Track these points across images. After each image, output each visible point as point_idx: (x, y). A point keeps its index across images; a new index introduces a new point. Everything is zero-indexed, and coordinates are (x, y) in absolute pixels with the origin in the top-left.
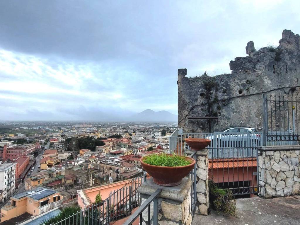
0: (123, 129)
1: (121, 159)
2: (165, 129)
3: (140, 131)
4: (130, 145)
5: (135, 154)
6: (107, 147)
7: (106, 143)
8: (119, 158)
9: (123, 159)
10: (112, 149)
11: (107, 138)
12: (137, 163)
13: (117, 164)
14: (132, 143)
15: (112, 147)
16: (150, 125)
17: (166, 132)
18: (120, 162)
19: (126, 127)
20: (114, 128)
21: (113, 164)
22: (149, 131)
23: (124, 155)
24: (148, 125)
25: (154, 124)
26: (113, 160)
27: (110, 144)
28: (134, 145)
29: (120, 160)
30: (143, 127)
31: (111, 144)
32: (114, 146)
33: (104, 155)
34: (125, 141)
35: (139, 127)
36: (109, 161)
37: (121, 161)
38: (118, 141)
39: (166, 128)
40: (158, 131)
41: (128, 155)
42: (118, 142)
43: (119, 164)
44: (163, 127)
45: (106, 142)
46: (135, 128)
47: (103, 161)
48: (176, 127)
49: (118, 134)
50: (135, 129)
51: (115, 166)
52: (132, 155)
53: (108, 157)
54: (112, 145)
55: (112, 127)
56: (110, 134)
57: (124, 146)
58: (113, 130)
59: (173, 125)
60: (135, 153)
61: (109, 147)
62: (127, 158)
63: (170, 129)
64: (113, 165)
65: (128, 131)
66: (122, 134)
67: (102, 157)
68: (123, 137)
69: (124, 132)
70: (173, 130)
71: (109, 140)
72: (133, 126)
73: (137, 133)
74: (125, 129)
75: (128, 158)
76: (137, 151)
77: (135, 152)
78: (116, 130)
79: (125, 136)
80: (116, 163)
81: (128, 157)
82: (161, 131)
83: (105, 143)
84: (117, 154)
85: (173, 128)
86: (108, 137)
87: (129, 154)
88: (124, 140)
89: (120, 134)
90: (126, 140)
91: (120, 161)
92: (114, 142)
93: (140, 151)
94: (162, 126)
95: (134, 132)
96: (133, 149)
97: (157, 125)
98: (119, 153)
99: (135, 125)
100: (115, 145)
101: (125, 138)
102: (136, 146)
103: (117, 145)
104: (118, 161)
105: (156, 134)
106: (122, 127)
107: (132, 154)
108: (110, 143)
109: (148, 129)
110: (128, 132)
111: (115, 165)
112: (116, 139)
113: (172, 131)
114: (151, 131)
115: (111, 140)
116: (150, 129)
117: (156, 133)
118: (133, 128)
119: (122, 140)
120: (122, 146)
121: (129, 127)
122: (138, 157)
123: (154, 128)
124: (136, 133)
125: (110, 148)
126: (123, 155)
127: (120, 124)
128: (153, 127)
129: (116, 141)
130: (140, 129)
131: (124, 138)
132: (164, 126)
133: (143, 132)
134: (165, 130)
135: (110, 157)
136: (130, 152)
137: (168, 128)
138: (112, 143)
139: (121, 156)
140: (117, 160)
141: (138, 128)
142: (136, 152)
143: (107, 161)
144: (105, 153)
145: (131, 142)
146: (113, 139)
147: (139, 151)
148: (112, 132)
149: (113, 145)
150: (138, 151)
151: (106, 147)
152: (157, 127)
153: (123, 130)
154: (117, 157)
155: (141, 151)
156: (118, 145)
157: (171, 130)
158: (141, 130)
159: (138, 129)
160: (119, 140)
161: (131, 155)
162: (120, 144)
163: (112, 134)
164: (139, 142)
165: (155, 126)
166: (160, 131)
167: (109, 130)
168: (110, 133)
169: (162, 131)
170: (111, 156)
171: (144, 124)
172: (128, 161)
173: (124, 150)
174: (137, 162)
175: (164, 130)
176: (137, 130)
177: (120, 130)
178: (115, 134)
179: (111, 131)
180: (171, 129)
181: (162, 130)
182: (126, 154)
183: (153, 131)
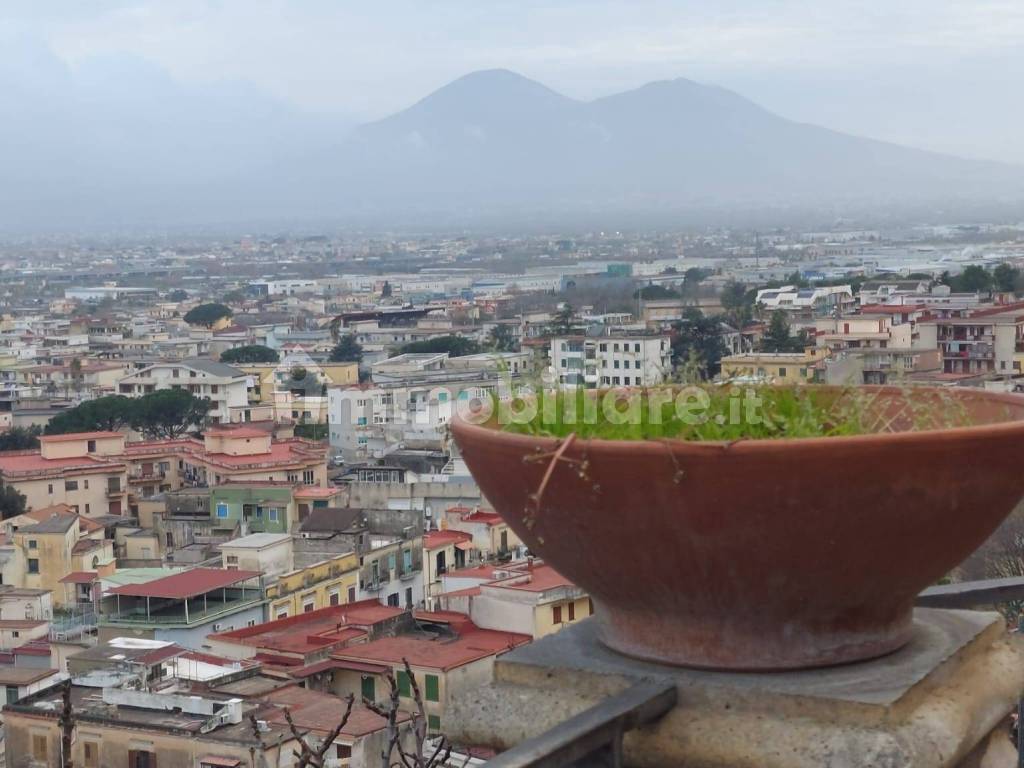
0: (203, 316)
1: (245, 652)
2: (709, 308)
3: (406, 334)
4: (320, 503)
5: (394, 599)
6: (54, 539)
7: (35, 494)
8: (219, 649)
9: (274, 661)
10: (106, 555)
11: (36, 430)
12: (433, 694)
13: (208, 711)
14: (335, 480)
15: (110, 534)
16: (517, 264)
17: (730, 338)
18: (237, 688)
19: (235, 297)
20: (92, 317)
21: (167, 712)
22: (519, 333)
23: (273, 616)
24: (496, 267)
25: (565, 245)
26: (157, 672)
27: (73, 498)
28: (365, 495)
29: (237, 668)
30: (438, 287)
31: (93, 494)
32: (135, 523)
33: (31, 623)
34: (250, 463)
35: (387, 291)
36: (112, 689)
37: (248, 674)
38: (164, 466)
39: (710, 293)
40: (632, 334)
41: (310, 616)
42: (172, 476)
43: (234, 709)
44: (679, 281)
45: (29, 478)
46: (347, 303)
47: (34, 689)
48: (831, 274)
49: (162, 380)
50: (349, 319)
51: (195, 733)
52: (353, 605)
53: (92, 640)
54: (101, 509)
55: (58, 306)
56: (52, 387)
57: (248, 510)
58: (79, 340)
59: (802, 255)
60: (393, 586)
61: (73, 533)
62: (312, 640)
63: (773, 303)
64: (171, 721)
65: (270, 337)
66: (211, 379)
67: (19, 643)
68: (224, 414)
69: (229, 357)
70: (806, 313)
71: (54, 449)
72: (315, 286)
73: (379, 364)
74: (224, 323)
75: (326, 641)
76: (407, 560)
77: (385, 578)
78: (117, 338)
79: (238, 397)
80: (196, 704)
81: (321, 630)
82: (662, 333)
83: (22, 489)
84: (196, 604)
85: (799, 283)
86: (43, 421)
87: (321, 602)
88: (237, 447)
89: (184, 379)
90: (261, 445)
91: (236, 678)
92: (123, 482)
93: (441, 558)
94: (660, 266)
95: (347, 352)
96: (362, 548)
97: (603, 267)
98: (216, 598)
99: (341, 268)
100: (146, 509)
101: (247, 425)
102: (393, 506)
103: (162, 507)
104: (219, 681)
105: (611, 372)
106: (179, 297)
107: (361, 596)
108: (71, 487)
109: (505, 309)
110: (267, 356)
111: (183, 724)
112: (138, 436)
113: (795, 330)
114: (546, 337)
115: (81, 449)
116: (527, 311)
117: (610, 356)
118: (320, 306)
119: (210, 444)
120: (231, 512)
121: (269, 300)
122: (431, 627)
123: (573, 293)
124: (367, 362)
125: (81, 548)
126: (256, 618)
127: (148, 265)
128: (556, 284)
129: (147, 465)
130: (409, 317)
131: (233, 426)
132: (693, 275)
133: (453, 346)
134: (706, 314)
135: (118, 642)
136: (337, 573)
137: (739, 296)
138: (99, 485)
139: (240, 624)
140: (206, 672)
141: (386, 308)
142: (400, 573)
143: (86, 682)
144: (47, 601)
145: (321, 473)
146: (110, 446)
147: (430, 562)
148: (76, 364)
149: (114, 506)
150: (417, 566)
151: (43, 539)
152: (604, 283)
153: (201, 333)
154: (196, 641)
155: (450, 559)
156: (178, 511)
157: (780, 315)
158: (422, 325)
159: (384, 319)
160: (174, 450)
161: (357, 614)
162: (192, 494)
163: (77, 387)
164: (418, 466)
165: (572, 271)
166: (648, 334)
167: (27, 339)
168: (57, 377)
169: (677, 325)
170: (129, 633)
171: (451, 249)
172: (325, 679)
173: (265, 557)
174: (432, 681)
175: (690, 312)
176: (372, 327)
177: (163, 338)
178: (127, 388)
179: (54, 351)
180: (786, 298)
181: (667, 313)
182: (294, 607)
183: (565, 327)
